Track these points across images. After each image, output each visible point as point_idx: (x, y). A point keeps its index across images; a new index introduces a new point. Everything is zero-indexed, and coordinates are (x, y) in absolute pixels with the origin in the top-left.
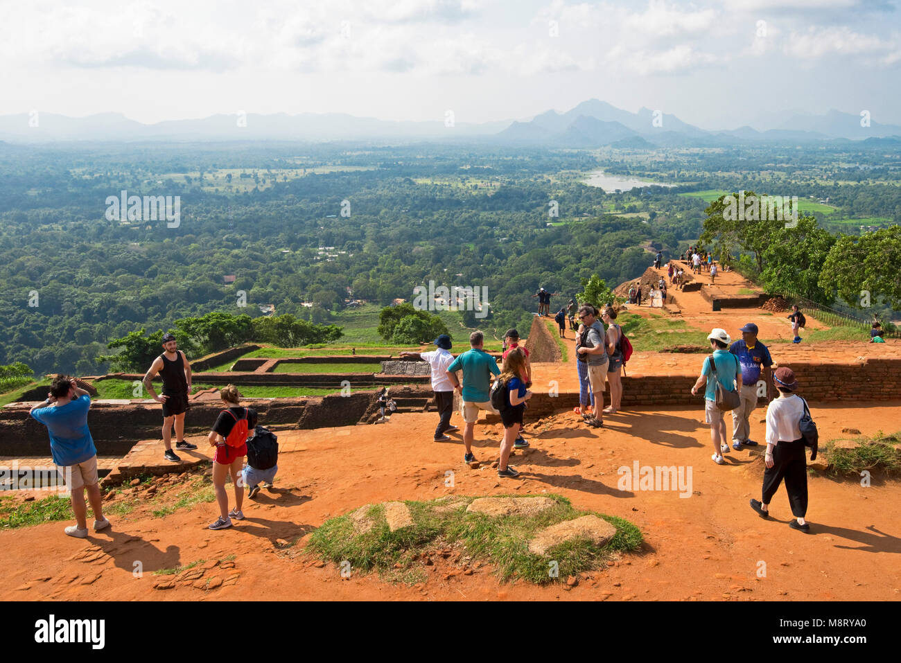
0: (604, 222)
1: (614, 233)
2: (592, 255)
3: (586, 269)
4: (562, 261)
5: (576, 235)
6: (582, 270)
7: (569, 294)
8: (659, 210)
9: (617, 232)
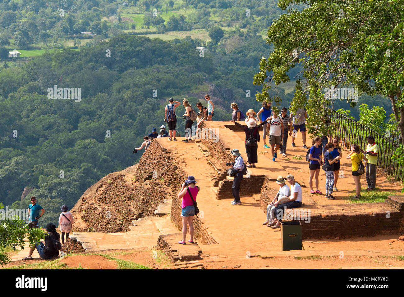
0: (121, 49)
1: (141, 71)
2: (99, 113)
3: (87, 141)
4: (39, 127)
5: (67, 74)
6: (80, 143)
7: (54, 193)
8: (229, 25)
9: (148, 69)
